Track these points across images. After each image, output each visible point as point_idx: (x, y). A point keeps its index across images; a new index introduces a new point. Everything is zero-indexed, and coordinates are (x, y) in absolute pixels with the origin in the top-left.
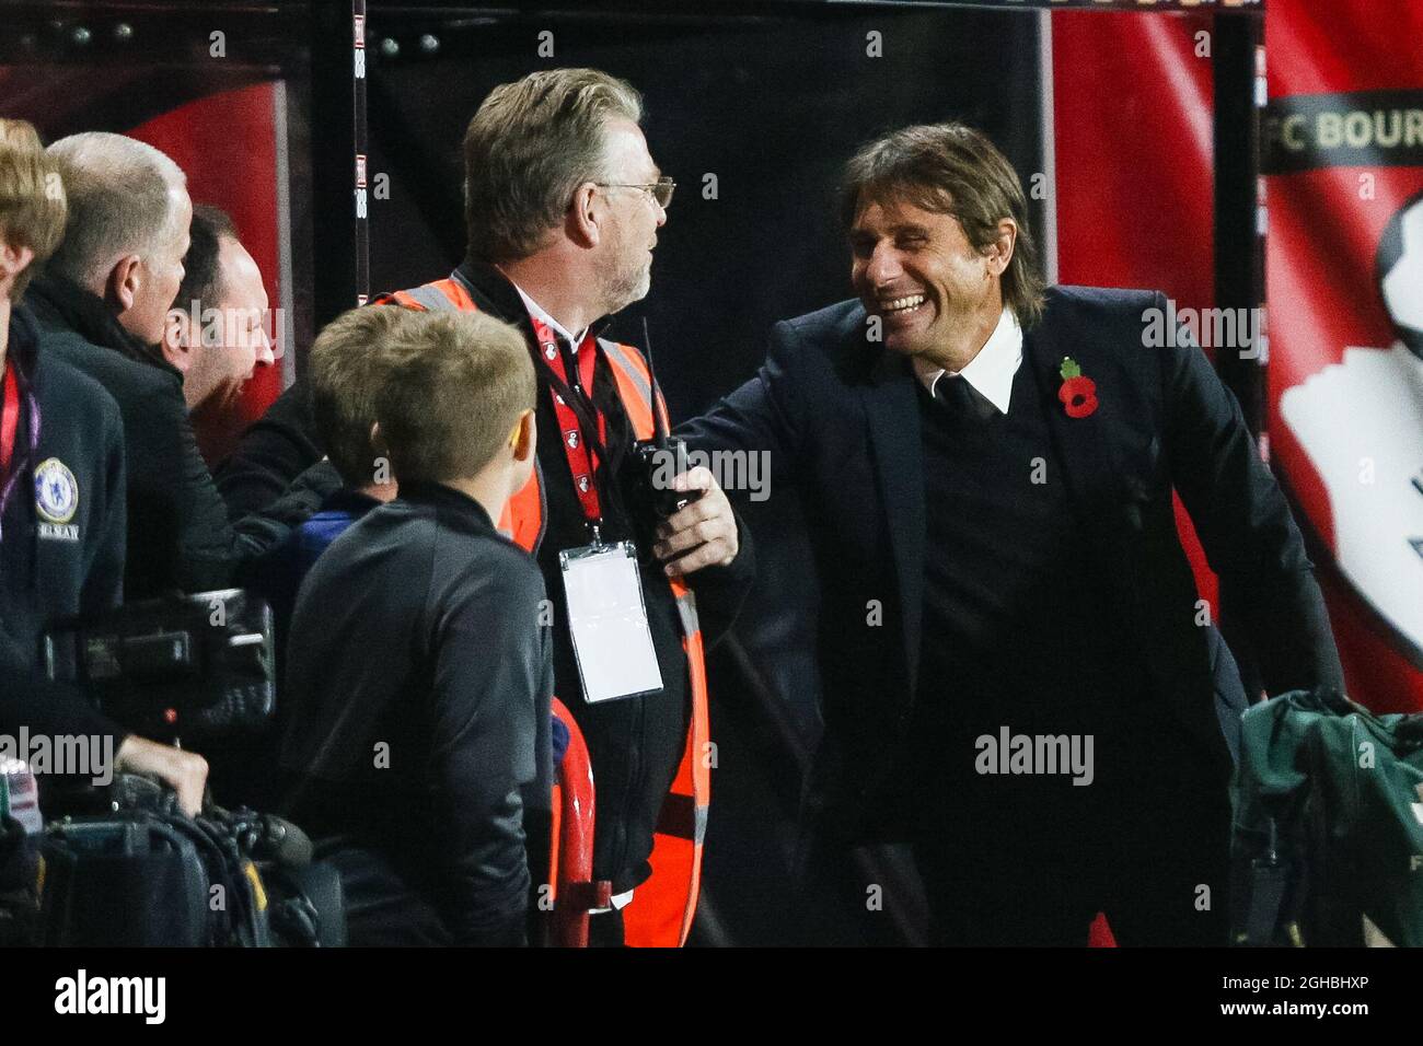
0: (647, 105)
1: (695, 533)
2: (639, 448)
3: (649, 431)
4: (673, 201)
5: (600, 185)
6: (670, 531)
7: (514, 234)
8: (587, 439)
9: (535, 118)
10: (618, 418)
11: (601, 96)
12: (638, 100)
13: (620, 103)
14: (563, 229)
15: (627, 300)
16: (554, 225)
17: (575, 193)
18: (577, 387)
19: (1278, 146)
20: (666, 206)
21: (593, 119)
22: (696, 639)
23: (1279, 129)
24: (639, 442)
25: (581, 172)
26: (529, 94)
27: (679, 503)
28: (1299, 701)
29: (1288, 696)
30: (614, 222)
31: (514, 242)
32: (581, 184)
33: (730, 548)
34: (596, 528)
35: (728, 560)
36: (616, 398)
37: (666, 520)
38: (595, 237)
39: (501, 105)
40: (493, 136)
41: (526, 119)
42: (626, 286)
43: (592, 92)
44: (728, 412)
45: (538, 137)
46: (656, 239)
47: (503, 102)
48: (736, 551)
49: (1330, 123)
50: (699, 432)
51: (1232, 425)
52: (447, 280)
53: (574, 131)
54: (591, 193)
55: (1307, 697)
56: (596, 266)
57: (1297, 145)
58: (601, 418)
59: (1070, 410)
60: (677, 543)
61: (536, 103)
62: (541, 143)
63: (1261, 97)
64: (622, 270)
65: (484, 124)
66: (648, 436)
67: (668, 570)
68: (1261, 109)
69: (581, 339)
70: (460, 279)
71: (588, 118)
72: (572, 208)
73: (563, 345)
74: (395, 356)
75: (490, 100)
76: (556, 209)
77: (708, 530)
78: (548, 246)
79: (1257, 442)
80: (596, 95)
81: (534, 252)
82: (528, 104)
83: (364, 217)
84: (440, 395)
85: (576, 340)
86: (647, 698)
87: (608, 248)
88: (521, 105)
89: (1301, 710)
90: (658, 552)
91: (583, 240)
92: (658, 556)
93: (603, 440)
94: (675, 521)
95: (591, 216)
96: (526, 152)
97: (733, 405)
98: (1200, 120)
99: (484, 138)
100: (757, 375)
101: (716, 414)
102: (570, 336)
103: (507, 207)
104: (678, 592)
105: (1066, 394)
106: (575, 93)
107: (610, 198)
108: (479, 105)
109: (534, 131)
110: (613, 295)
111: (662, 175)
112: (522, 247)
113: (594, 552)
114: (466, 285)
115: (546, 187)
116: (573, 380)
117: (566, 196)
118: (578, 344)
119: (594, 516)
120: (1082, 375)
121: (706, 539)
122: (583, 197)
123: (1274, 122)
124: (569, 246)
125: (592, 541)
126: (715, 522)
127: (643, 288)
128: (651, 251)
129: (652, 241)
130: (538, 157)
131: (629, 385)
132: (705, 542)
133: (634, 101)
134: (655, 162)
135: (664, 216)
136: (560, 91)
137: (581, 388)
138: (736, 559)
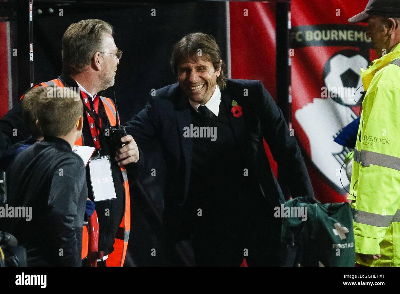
0: (114, 30)
1: (127, 154)
2: (112, 129)
3: (115, 123)
4: (122, 57)
5: (101, 53)
6: (120, 153)
7: (76, 66)
8: (96, 126)
9: (83, 33)
10: (106, 120)
11: (102, 27)
12: (112, 28)
13: (107, 29)
14: (90, 65)
15: (108, 86)
16: (88, 64)
17: (94, 55)
18: (93, 111)
19: (295, 40)
20: (120, 59)
21: (99, 34)
22: (127, 183)
23: (295, 35)
24: (112, 127)
25: (96, 49)
26: (81, 27)
27: (123, 145)
28: (301, 199)
29: (297, 198)
30: (105, 64)
31: (76, 69)
32: (95, 53)
33: (137, 158)
34: (99, 151)
35: (136, 161)
36: (105, 113)
37: (119, 150)
38: (99, 68)
39: (73, 30)
40: (71, 38)
41: (80, 34)
42: (108, 82)
43: (99, 26)
44: (137, 119)
45: (84, 39)
46: (117, 68)
47: (73, 29)
48: (138, 159)
49: (309, 34)
50: (129, 125)
51: (280, 119)
52: (56, 79)
53: (94, 37)
54: (99, 55)
55: (303, 199)
56: (100, 76)
57: (300, 40)
58: (100, 120)
59: (235, 115)
60: (121, 156)
61: (83, 29)
62: (85, 41)
63: (290, 26)
64: (107, 77)
65: (68, 35)
66: (114, 125)
67: (119, 164)
68: (290, 30)
69: (95, 97)
70: (60, 79)
71: (98, 33)
72: (93, 59)
73: (90, 99)
74: (43, 100)
75: (70, 27)
76: (89, 60)
77: (131, 153)
78: (86, 70)
79: (288, 125)
80: (100, 27)
81: (82, 72)
82: (81, 29)
83: (32, 60)
84: (56, 111)
85: (93, 97)
86: (113, 201)
87: (103, 70)
88: (79, 30)
89: (301, 202)
90: (116, 159)
91: (96, 69)
92: (116, 160)
93: (101, 126)
94: (121, 150)
95: (98, 62)
96: (80, 43)
97: (139, 116)
98: (272, 33)
99: (68, 39)
100: (145, 108)
101: (134, 120)
102: (92, 96)
103: (74, 59)
104: (122, 170)
105: (233, 110)
106: (94, 26)
107: (104, 56)
108: (66, 29)
109: (83, 37)
110: (104, 84)
111: (119, 50)
112: (78, 70)
113: (98, 158)
114: (62, 81)
115: (85, 54)
116: (93, 108)
117: (91, 56)
118: (94, 98)
119: (98, 148)
120: (238, 105)
121: (130, 155)
122: (96, 56)
123: (293, 33)
124: (92, 70)
125: (97, 155)
126: (133, 151)
127: (113, 83)
128: (116, 72)
129: (116, 69)
130: (83, 45)
131: (108, 109)
132: (130, 156)
133: (111, 28)
134: (116, 46)
135: (119, 61)
136: (90, 25)
137: (95, 111)
138: (139, 161)
